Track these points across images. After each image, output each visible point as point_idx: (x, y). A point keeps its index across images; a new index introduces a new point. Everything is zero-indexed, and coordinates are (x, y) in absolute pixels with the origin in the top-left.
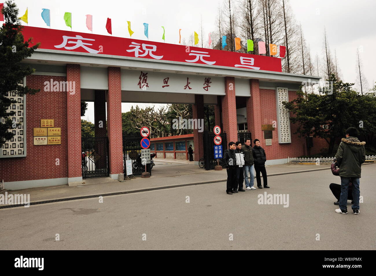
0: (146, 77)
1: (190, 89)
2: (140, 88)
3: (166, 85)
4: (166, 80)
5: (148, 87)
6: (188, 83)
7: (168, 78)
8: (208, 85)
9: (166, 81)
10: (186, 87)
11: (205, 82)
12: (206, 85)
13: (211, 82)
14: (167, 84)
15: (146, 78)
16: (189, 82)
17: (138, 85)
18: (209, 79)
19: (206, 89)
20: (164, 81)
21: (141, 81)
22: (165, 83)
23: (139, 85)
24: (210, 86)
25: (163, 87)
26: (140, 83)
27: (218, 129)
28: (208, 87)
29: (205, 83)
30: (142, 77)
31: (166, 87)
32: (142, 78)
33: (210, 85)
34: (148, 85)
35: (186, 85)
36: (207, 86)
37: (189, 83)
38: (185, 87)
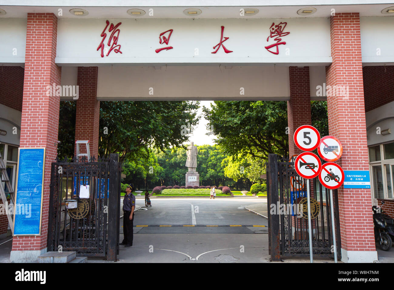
0: (118, 31)
1: (227, 52)
2: (102, 56)
3: (165, 45)
4: (167, 35)
5: (121, 53)
6: (224, 39)
7: (171, 31)
8: (280, 40)
9: (164, 38)
10: (218, 47)
11: (272, 33)
12: (272, 41)
13: (288, 33)
14: (167, 44)
15: (116, 35)
16: (225, 35)
17: (98, 50)
18: (283, 26)
19: (274, 49)
20: (160, 38)
21: (106, 42)
22: (163, 41)
23: (100, 49)
24: (284, 43)
25: (158, 51)
26: (101, 46)
27: (309, 133)
28: (279, 46)
29: (272, 37)
30: (107, 32)
31: (165, 50)
32: (109, 34)
33: (283, 39)
34: (121, 50)
35: (219, 42)
36: (276, 42)
37: (227, 39)
38: (214, 48)
